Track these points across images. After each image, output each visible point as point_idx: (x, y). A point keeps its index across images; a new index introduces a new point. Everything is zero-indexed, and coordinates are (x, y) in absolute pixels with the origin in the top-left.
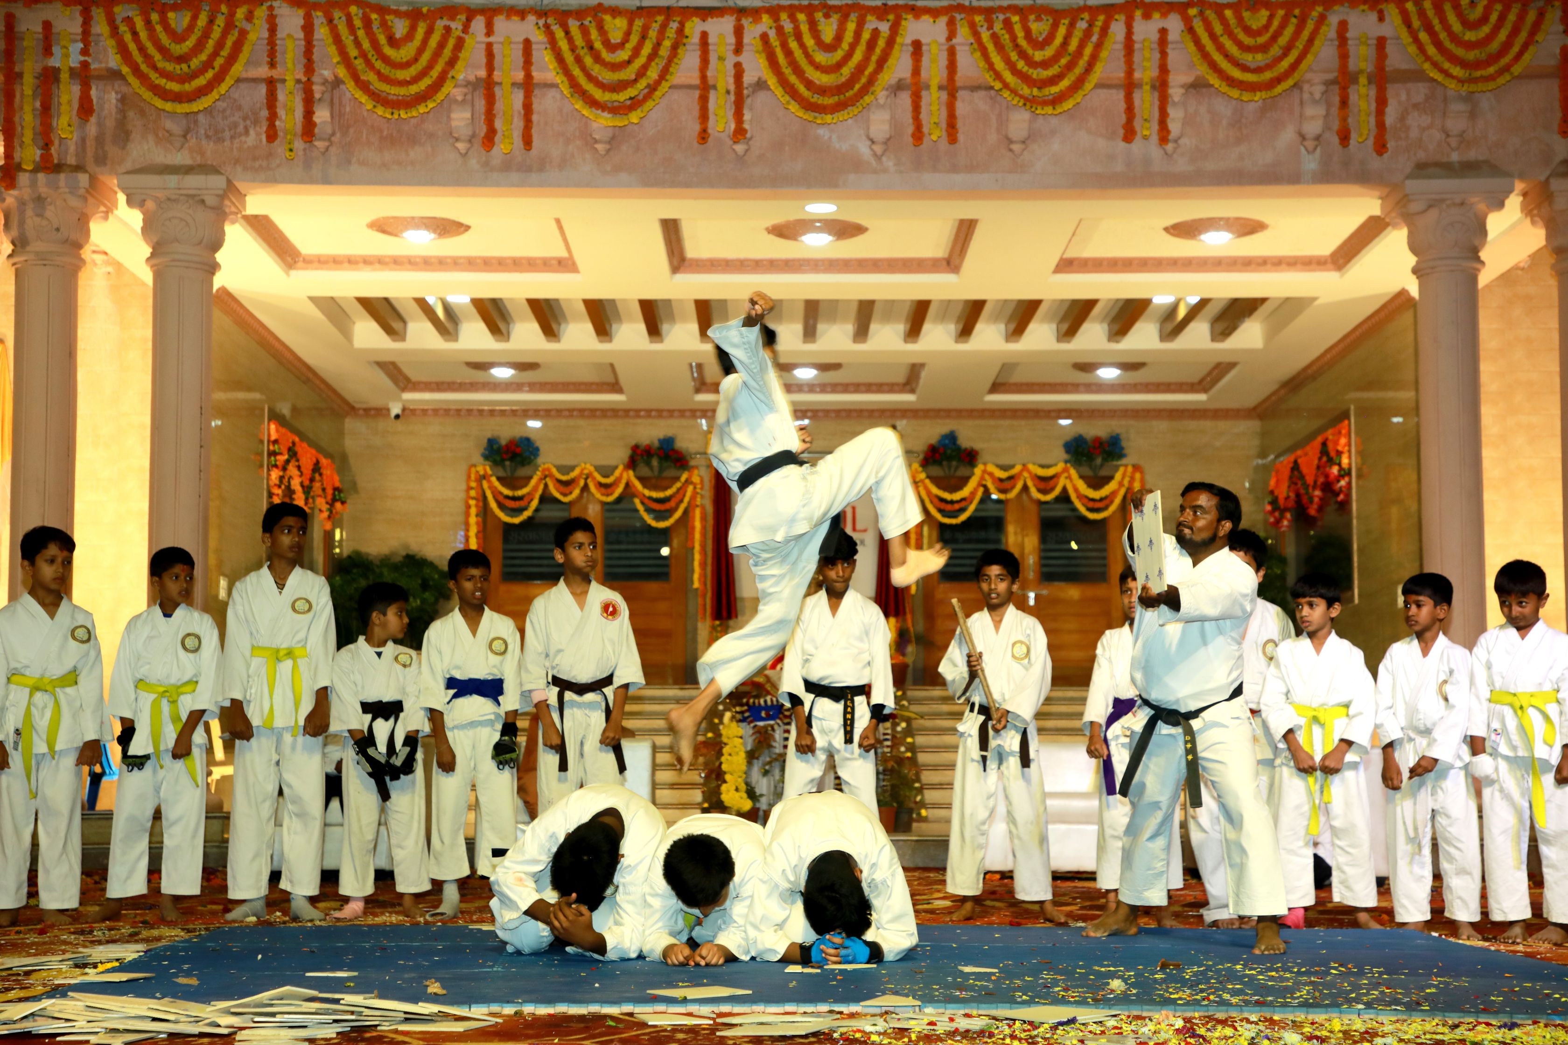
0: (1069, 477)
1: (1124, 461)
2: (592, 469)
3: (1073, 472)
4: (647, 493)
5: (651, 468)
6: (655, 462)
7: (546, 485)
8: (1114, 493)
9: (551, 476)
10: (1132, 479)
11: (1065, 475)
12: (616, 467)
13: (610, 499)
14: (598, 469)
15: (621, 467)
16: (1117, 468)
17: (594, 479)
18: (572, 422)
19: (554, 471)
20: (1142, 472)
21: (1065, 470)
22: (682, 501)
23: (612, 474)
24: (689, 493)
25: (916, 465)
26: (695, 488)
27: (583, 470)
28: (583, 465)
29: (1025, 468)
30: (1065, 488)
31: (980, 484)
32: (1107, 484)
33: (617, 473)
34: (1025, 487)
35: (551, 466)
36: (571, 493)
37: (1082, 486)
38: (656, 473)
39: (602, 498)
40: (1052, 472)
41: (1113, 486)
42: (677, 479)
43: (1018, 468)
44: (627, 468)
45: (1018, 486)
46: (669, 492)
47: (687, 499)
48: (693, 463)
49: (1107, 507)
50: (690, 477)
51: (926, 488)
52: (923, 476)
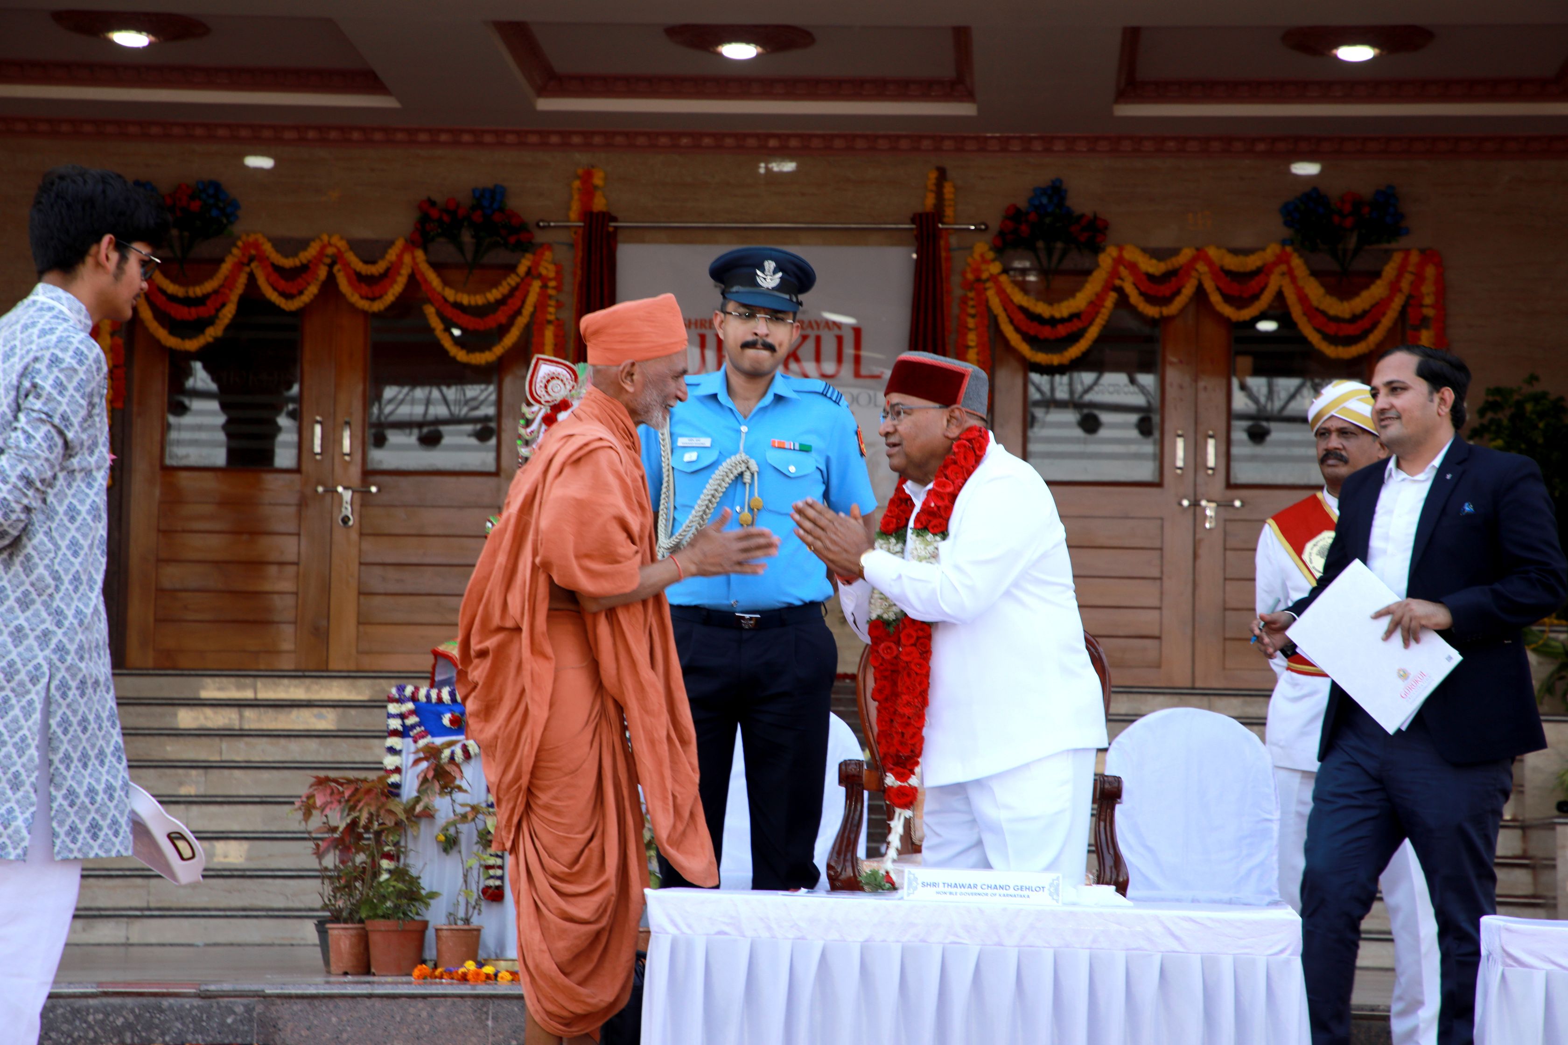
0: (1290, 273)
1: (1404, 242)
2: (342, 245)
3: (1296, 262)
4: (450, 294)
5: (460, 248)
6: (467, 237)
7: (252, 277)
8: (1379, 307)
9: (262, 258)
10: (1420, 278)
11: (1283, 268)
12: (391, 243)
13: (378, 306)
14: (355, 245)
15: (400, 244)
16: (1387, 255)
17: (346, 265)
19: (268, 247)
20: (1440, 266)
21: (1282, 259)
22: (518, 312)
23: (382, 256)
24: (532, 299)
25: (982, 247)
26: (544, 287)
27: (323, 248)
28: (325, 238)
29: (1200, 255)
30: (1280, 295)
31: (1110, 286)
32: (1367, 286)
33: (392, 255)
34: (1200, 293)
35: (261, 239)
36: (301, 293)
37: (1315, 291)
38: (469, 256)
39: (363, 304)
40: (1252, 262)
41: (1377, 290)
42: (512, 268)
43: (1187, 254)
44: (412, 244)
45: (1188, 290)
46: (494, 295)
47: (528, 309)
48: (540, 237)
49: (1361, 337)
50: (536, 264)
51: (1001, 292)
52: (995, 268)
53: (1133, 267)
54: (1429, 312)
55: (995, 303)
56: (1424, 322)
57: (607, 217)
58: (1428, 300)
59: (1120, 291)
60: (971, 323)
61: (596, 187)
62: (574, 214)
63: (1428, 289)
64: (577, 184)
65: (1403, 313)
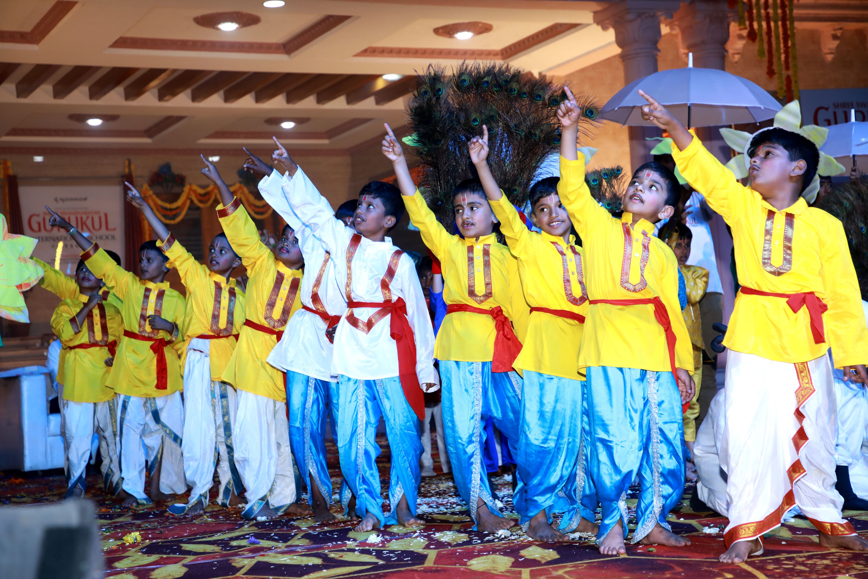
0: (243, 193)
11: (240, 191)
21: (240, 188)
31: (188, 198)
49: (266, 212)
51: (153, 201)
52: (151, 192)
53: (195, 191)
59: (190, 199)
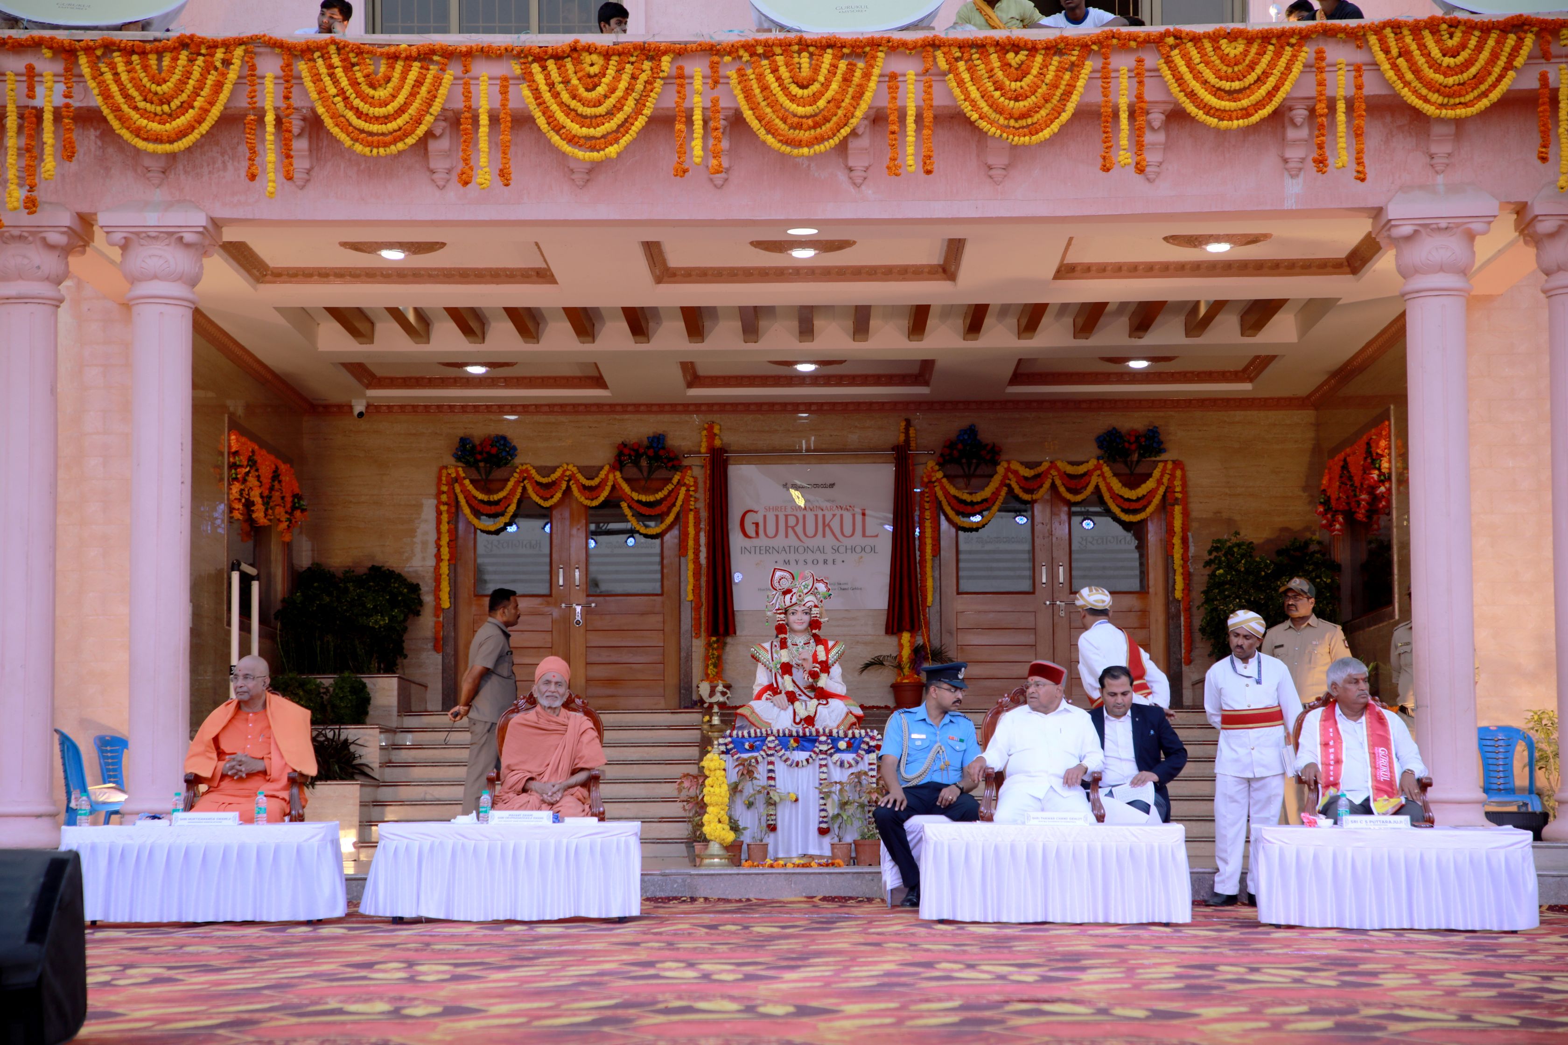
0: (1102, 475)
1: (1164, 457)
2: (575, 470)
3: (1106, 469)
4: (635, 496)
5: (640, 469)
6: (644, 463)
7: (524, 488)
8: (1152, 493)
9: (530, 478)
10: (1172, 477)
11: (1099, 472)
12: (602, 468)
13: (595, 503)
14: (581, 469)
15: (607, 468)
16: (1155, 464)
17: (577, 481)
18: (552, 418)
19: (533, 472)
20: (1183, 469)
21: (1098, 467)
22: (674, 505)
23: (597, 476)
24: (681, 496)
25: (931, 464)
26: (688, 490)
27: (564, 471)
28: (565, 466)
29: (1053, 465)
30: (1097, 487)
31: (1003, 484)
32: (1145, 482)
33: (602, 474)
34: (1053, 486)
35: (530, 468)
36: (552, 497)
37: (1116, 485)
38: (645, 474)
39: (587, 503)
40: (1082, 469)
41: (1150, 484)
42: (669, 480)
43: (1045, 466)
44: (613, 468)
45: (1047, 485)
46: (660, 495)
47: (679, 503)
48: (686, 462)
49: (1144, 509)
50: (683, 478)
51: (943, 488)
52: (940, 475)
53: (1015, 473)
54: (1179, 496)
55: (940, 494)
56: (1176, 501)
57: (723, 450)
58: (1178, 489)
59: (1009, 486)
60: (927, 506)
61: (715, 435)
62: (703, 450)
63: (1177, 483)
64: (705, 432)
65: (1164, 496)
